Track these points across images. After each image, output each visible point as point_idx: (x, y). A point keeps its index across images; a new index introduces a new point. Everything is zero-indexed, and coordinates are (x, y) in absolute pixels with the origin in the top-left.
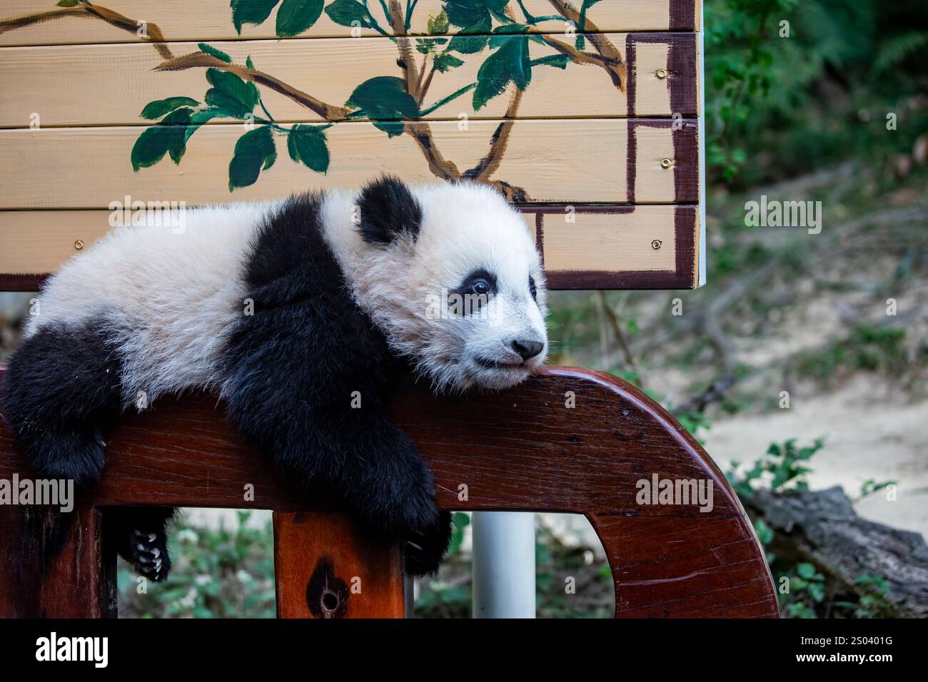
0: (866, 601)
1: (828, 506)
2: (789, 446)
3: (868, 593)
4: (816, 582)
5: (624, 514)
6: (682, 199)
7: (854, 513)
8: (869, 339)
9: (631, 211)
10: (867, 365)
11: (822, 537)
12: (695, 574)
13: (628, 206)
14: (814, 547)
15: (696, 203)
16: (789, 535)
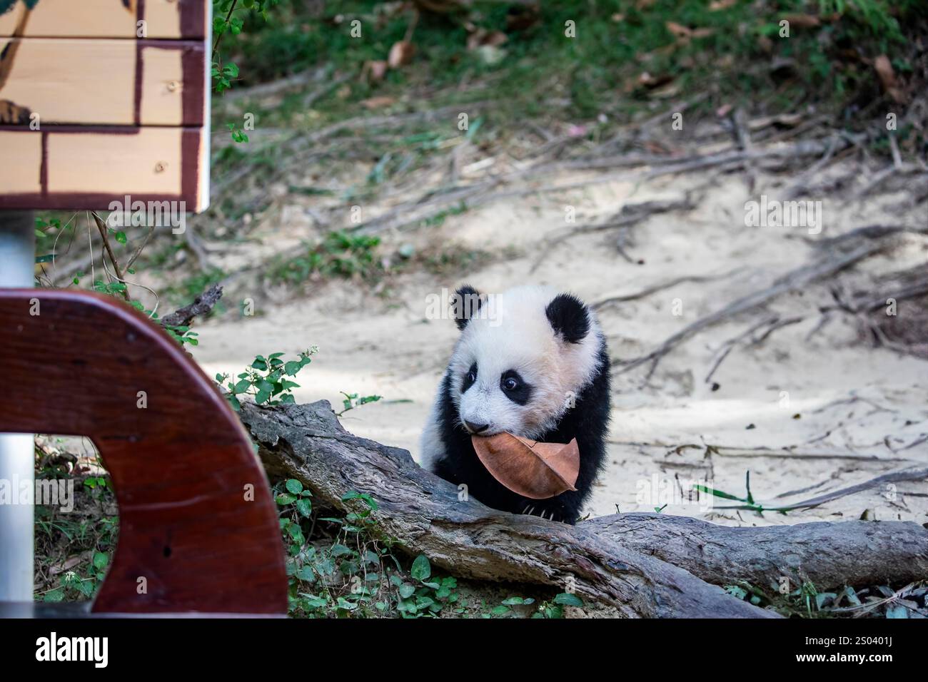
0: (352, 517)
1: (315, 421)
2: (275, 360)
3: (354, 509)
4: (303, 498)
5: (128, 438)
6: (188, 122)
7: (340, 429)
8: (344, 246)
9: (136, 132)
10: (342, 272)
11: (309, 452)
12: (197, 499)
13: (134, 128)
14: (300, 462)
15: (201, 125)
16: (276, 449)
